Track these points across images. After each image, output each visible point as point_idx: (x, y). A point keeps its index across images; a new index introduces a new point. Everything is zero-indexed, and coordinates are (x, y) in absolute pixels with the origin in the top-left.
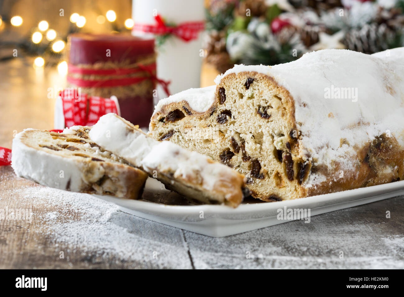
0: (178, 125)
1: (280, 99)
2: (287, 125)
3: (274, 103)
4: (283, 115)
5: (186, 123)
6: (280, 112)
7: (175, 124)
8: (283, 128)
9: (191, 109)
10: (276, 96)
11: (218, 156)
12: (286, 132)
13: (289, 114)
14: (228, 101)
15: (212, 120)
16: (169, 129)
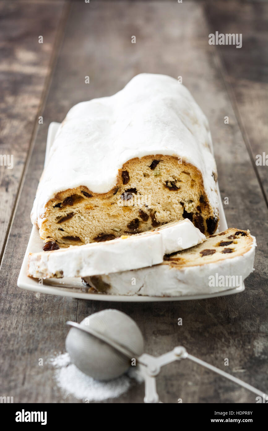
0: (77, 207)
1: (188, 174)
2: (196, 193)
3: (183, 177)
4: (192, 186)
5: (87, 205)
6: (190, 183)
7: (74, 207)
8: (193, 196)
9: (92, 192)
10: (184, 172)
11: (126, 227)
12: (196, 198)
13: (198, 185)
14: (133, 181)
15: (115, 199)
16: (68, 212)
